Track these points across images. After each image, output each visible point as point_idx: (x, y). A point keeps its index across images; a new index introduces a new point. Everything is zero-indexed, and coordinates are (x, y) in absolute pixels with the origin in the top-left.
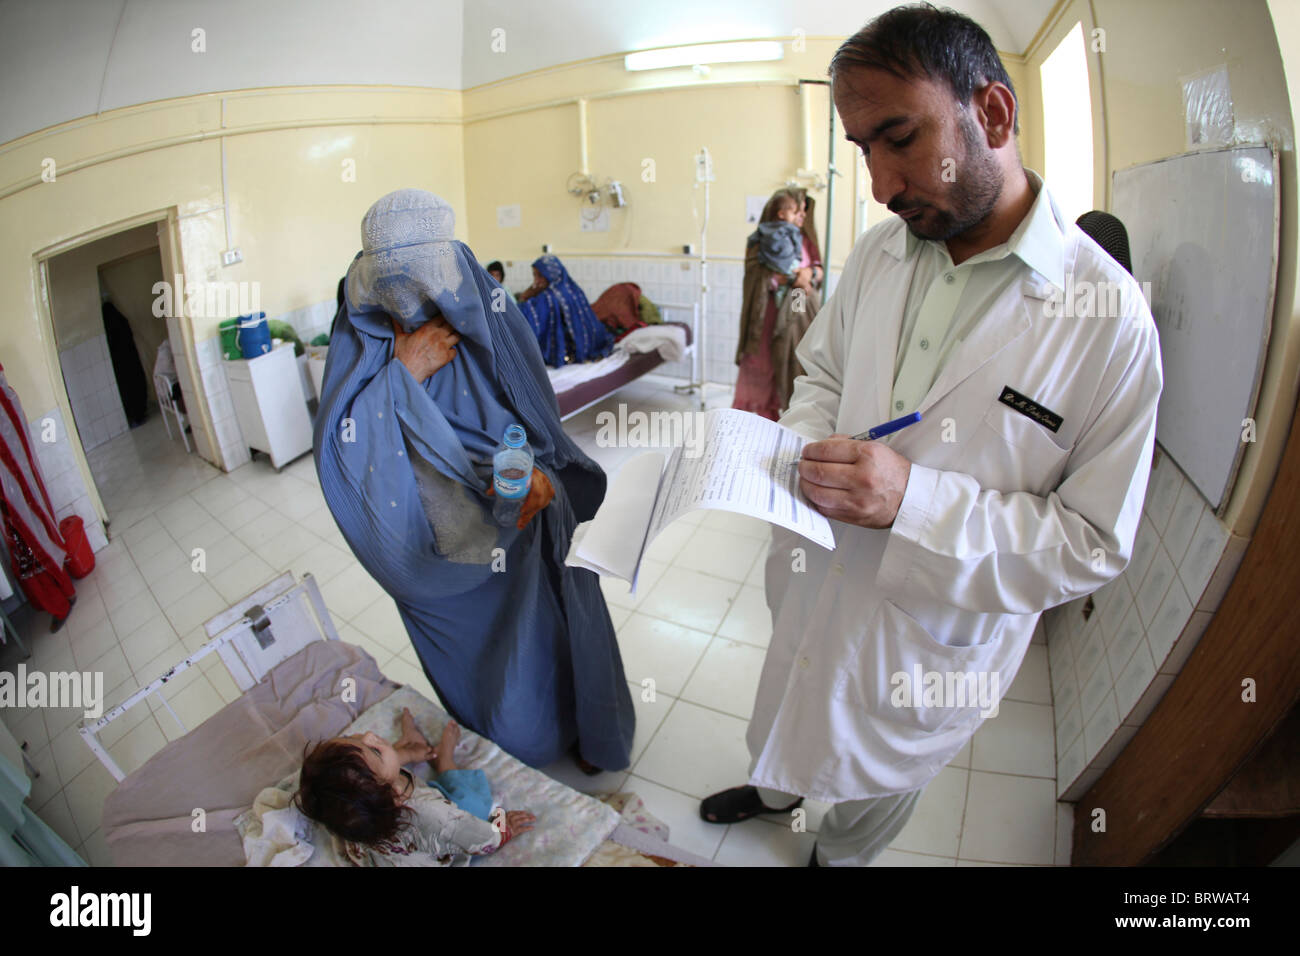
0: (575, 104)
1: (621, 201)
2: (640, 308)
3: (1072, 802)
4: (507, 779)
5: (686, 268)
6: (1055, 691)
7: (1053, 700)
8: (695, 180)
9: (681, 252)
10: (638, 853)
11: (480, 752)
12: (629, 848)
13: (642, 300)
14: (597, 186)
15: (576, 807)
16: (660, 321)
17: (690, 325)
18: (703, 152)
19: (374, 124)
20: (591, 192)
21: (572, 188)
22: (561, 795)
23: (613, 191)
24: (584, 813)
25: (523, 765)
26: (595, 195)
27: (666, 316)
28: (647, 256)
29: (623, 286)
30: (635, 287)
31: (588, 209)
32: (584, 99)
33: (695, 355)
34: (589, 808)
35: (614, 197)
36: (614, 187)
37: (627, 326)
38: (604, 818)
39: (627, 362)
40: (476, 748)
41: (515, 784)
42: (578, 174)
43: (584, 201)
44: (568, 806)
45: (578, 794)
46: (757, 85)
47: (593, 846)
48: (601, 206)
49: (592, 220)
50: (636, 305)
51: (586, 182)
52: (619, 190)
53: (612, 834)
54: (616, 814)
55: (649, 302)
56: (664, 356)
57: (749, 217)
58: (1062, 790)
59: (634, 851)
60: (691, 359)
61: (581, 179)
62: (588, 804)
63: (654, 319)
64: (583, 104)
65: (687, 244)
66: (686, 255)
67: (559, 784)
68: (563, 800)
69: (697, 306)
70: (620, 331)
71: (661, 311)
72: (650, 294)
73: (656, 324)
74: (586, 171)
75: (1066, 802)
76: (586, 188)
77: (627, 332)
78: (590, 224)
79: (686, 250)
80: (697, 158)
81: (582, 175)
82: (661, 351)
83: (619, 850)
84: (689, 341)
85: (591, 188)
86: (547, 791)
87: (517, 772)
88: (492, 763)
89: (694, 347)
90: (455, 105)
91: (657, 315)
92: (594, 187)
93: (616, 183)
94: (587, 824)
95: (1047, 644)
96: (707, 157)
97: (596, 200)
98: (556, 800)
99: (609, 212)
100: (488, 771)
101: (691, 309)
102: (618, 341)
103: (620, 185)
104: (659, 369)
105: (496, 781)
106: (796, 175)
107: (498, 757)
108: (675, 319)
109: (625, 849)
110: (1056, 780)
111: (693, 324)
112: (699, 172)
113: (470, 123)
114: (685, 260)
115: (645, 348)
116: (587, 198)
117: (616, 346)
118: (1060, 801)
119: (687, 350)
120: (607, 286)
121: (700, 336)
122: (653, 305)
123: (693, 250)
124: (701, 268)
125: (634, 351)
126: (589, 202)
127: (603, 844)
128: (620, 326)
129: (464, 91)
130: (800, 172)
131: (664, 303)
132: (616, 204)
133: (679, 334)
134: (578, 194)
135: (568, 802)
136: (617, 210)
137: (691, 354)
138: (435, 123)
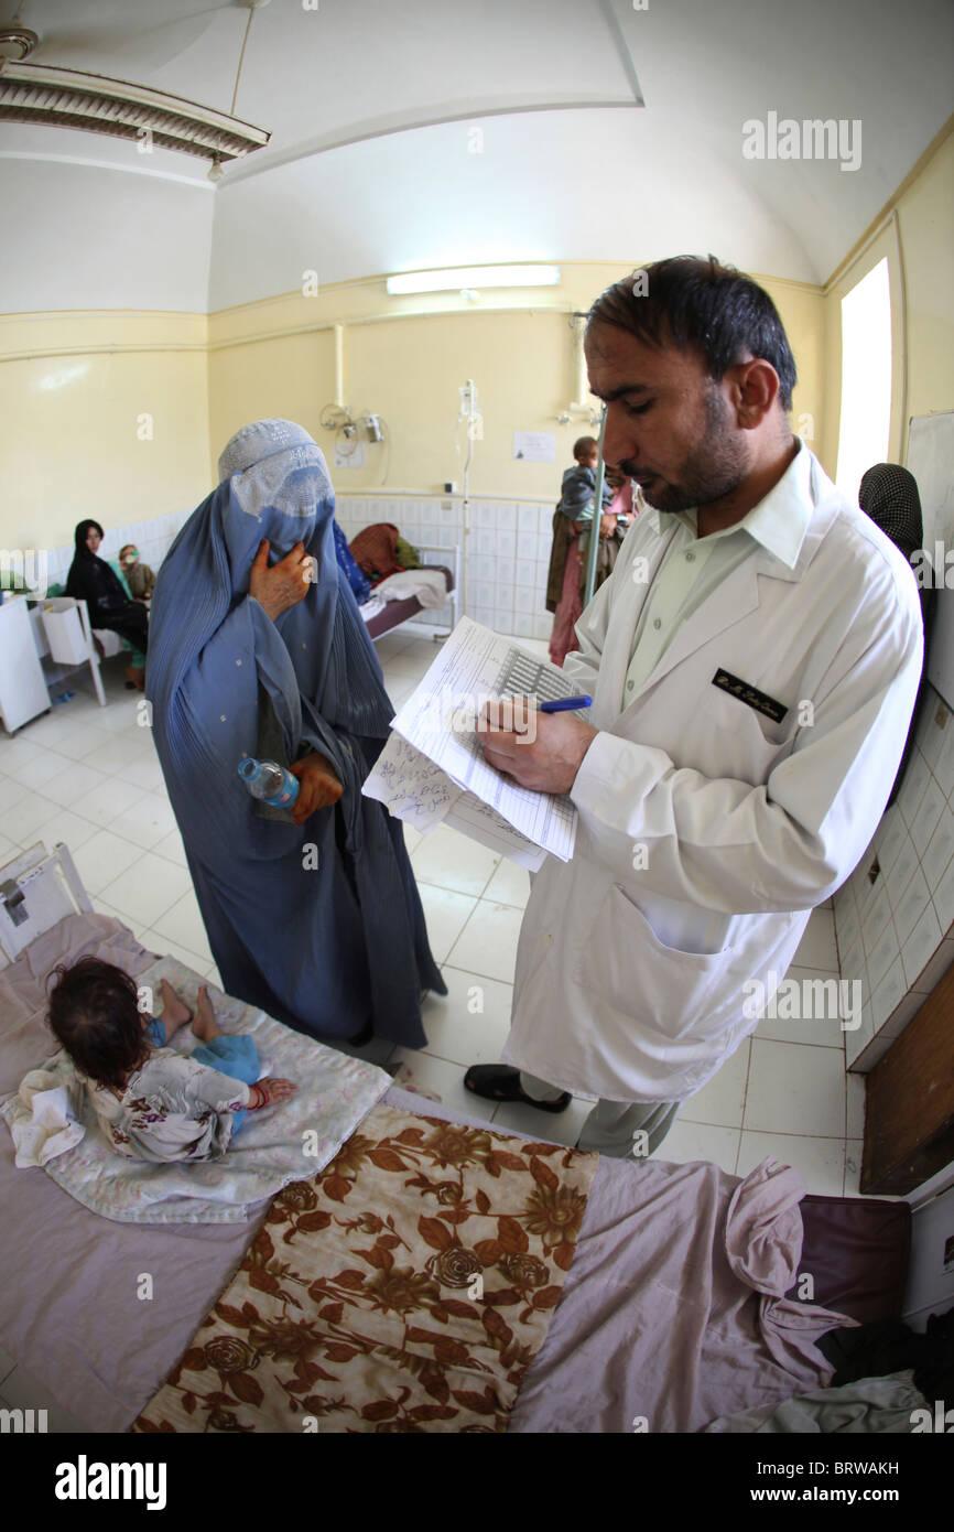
0: (331, 329)
1: (378, 435)
2: (397, 550)
3: (862, 1073)
4: (276, 1044)
5: (447, 507)
6: (841, 958)
7: (840, 967)
8: (460, 414)
9: (442, 490)
10: (411, 1114)
11: (247, 1019)
12: (402, 1110)
13: (400, 541)
14: (353, 419)
15: (348, 1070)
16: (418, 565)
17: (451, 569)
18: (468, 384)
19: (111, 352)
20: (346, 425)
21: (325, 420)
22: (332, 1059)
23: (370, 425)
24: (355, 1076)
25: (291, 1031)
26: (351, 428)
27: (425, 559)
28: (404, 494)
29: (379, 527)
30: (392, 528)
31: (342, 441)
32: (341, 324)
33: (456, 602)
34: (360, 1071)
35: (371, 431)
36: (371, 420)
37: (384, 570)
38: (375, 1081)
39: (384, 610)
40: (244, 1015)
41: (285, 1050)
42: (332, 405)
43: (338, 435)
44: (341, 1069)
45: (348, 1057)
46: (530, 312)
47: (366, 1109)
48: (357, 440)
49: (346, 456)
50: (394, 547)
51: (341, 414)
52: (376, 424)
53: (385, 1095)
54: (388, 1076)
55: (407, 544)
56: (423, 603)
57: (516, 454)
58: (850, 1061)
59: (407, 1113)
60: (453, 605)
61: (335, 411)
62: (358, 1068)
63: (413, 563)
64: (340, 330)
65: (448, 482)
66: (448, 494)
67: (328, 1048)
68: (334, 1064)
69: (459, 549)
70: (375, 577)
71: (420, 554)
72: (409, 535)
73: (414, 568)
74: (341, 403)
75: (856, 1072)
76: (341, 421)
77: (383, 577)
78: (344, 460)
79: (448, 488)
80: (462, 390)
81: (337, 407)
82: (419, 598)
83: (392, 1112)
84: (450, 586)
85: (346, 421)
86: (317, 1056)
87: (286, 1038)
88: (261, 1029)
89: (455, 593)
90: (200, 330)
91: (416, 558)
92: (350, 420)
93: (374, 417)
94: (359, 1087)
95: (833, 909)
96: (473, 389)
97: (350, 434)
98: (326, 1064)
99: (365, 447)
100: (257, 1038)
101: (453, 552)
102: (374, 587)
103: (378, 418)
104: (417, 617)
105: (264, 1048)
106: (569, 410)
107: (265, 1025)
108: (434, 563)
109: (398, 1111)
110: (845, 1049)
111: (454, 567)
112: (463, 406)
113: (216, 349)
114: (447, 498)
115: (402, 595)
116: (342, 431)
117: (372, 593)
118: (849, 1071)
119: (449, 596)
120: (363, 527)
121: (463, 579)
122: (411, 548)
123: (454, 489)
124: (464, 509)
125: (390, 599)
126: (344, 435)
127: (376, 1106)
128: (376, 572)
129: (209, 315)
130: (573, 406)
131: (423, 545)
132: (373, 439)
133: (438, 579)
134: (332, 427)
135: (340, 1066)
136: (374, 445)
137: (452, 599)
138: (178, 351)
